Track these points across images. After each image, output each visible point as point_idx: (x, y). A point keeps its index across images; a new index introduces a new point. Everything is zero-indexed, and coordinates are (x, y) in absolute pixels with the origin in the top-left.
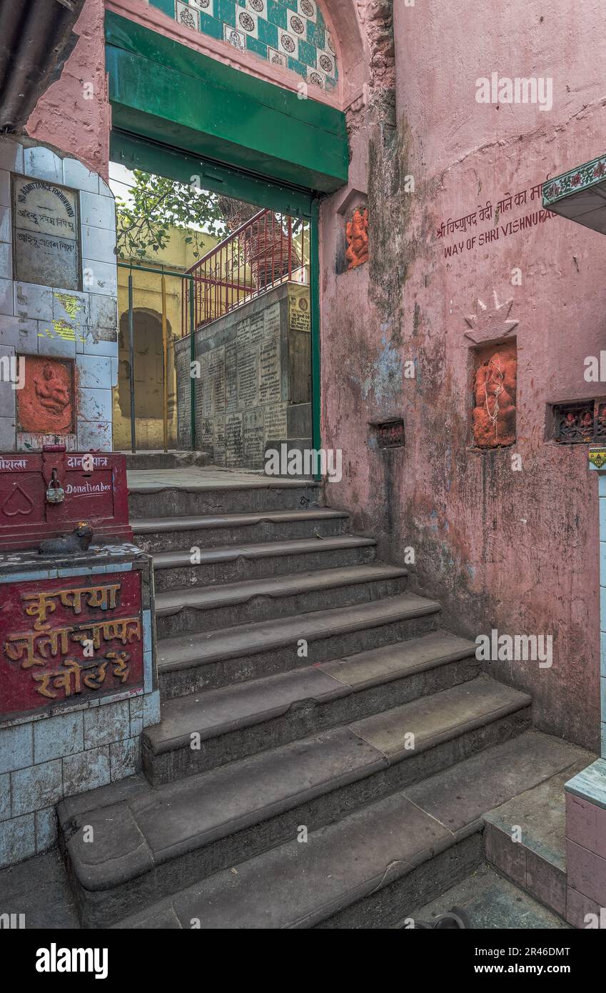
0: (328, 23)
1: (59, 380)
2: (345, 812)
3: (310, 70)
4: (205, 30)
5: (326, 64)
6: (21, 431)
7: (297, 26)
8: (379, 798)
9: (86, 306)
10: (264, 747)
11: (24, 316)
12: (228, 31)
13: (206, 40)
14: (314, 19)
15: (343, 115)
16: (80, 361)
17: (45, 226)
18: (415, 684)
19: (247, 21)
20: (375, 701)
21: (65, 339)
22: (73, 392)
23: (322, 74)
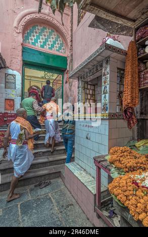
0: (64, 42)
1: (12, 103)
2: (41, 167)
3: (60, 51)
5: (64, 49)
6: (5, 110)
7: (58, 44)
8: (48, 166)
9: (16, 92)
11: (6, 94)
12: (45, 47)
13: (41, 49)
14: (61, 42)
15: (66, 58)
16: (15, 100)
17: (10, 80)
19: (49, 44)
21: (13, 97)
22: (14, 104)
23: (63, 51)
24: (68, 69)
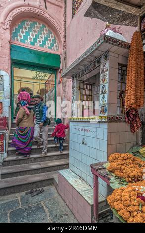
0: (57, 38)
1: (0, 105)
2: (32, 174)
3: (53, 48)
4: (31, 44)
5: (56, 46)
7: (50, 40)
8: (40, 173)
9: (5, 94)
10: (23, 163)
12: (36, 44)
13: (31, 46)
14: (54, 38)
15: (60, 55)
16: (4, 102)
18: (56, 157)
19: (39, 41)
20: (47, 159)
21: (1, 99)
22: (2, 107)
23: (55, 48)
24: (61, 68)
